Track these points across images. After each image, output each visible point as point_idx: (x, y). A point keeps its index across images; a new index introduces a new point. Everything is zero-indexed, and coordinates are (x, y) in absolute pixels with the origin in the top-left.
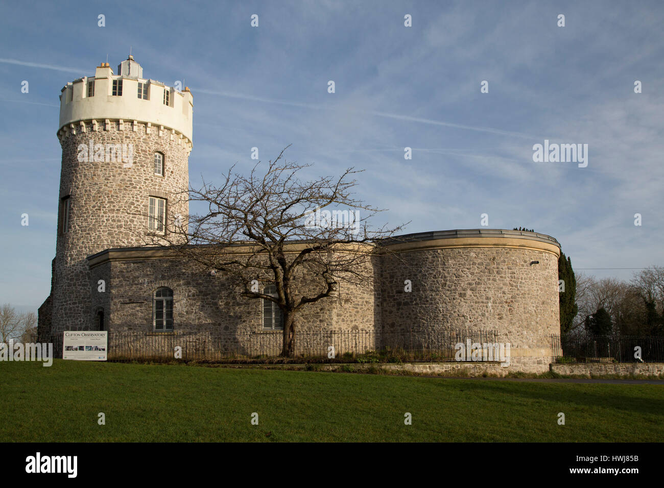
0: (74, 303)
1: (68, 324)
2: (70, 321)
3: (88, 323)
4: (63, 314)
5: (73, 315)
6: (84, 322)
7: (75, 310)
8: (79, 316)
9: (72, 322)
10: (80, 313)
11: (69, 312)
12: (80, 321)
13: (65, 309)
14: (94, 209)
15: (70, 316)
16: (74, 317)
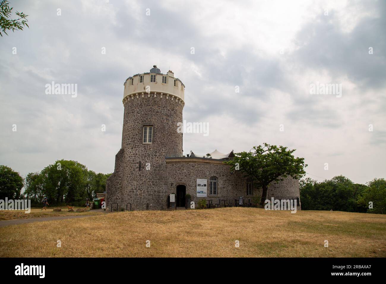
0: (158, 179)
1: (155, 190)
2: (157, 188)
3: (166, 189)
4: (151, 184)
5: (158, 185)
6: (164, 189)
7: (159, 183)
8: (162, 186)
9: (158, 189)
10: (162, 185)
11: (156, 183)
12: (162, 188)
13: (153, 182)
14: (167, 135)
15: (157, 186)
16: (159, 186)
